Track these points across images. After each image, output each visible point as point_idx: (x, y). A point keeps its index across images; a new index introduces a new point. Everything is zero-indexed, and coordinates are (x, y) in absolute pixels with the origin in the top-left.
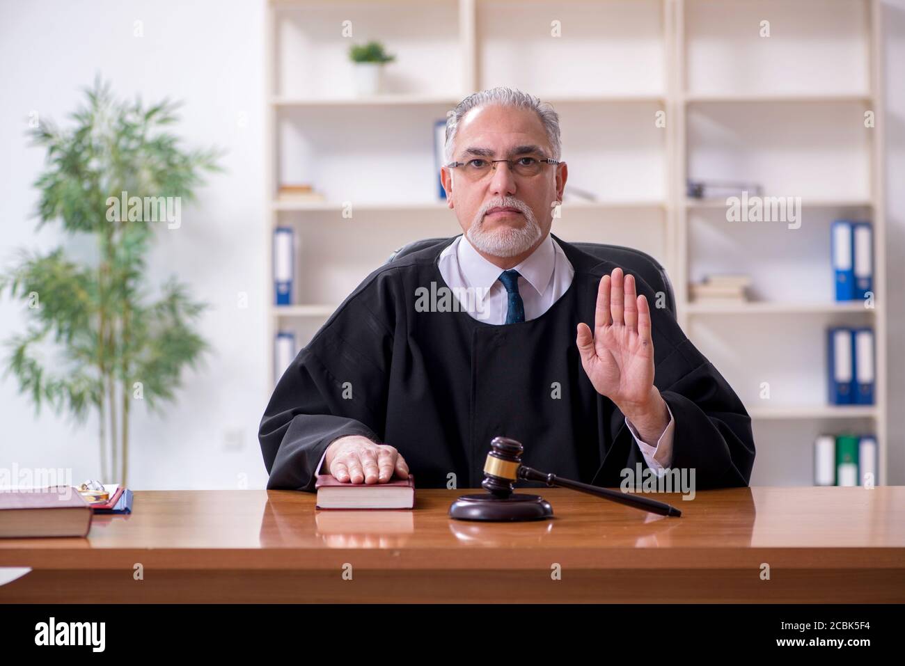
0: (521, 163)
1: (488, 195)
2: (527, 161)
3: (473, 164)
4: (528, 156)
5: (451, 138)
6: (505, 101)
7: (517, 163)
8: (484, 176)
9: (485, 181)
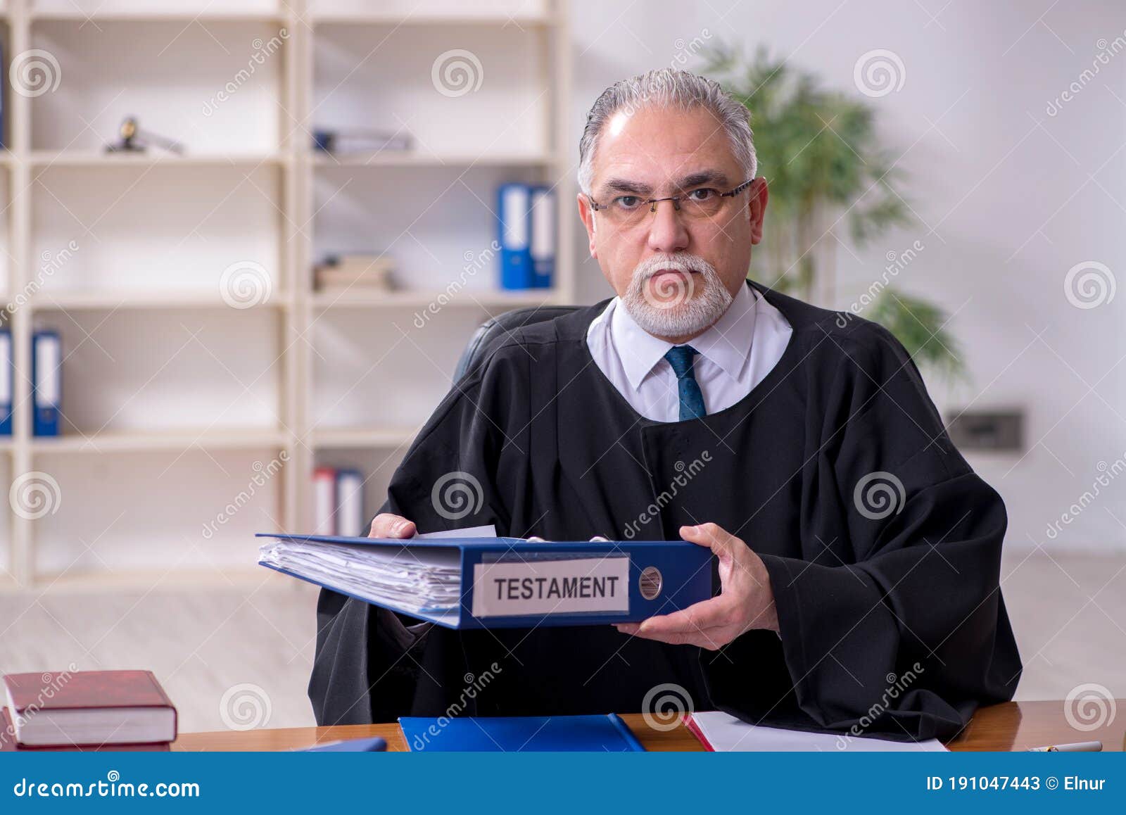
0: (693, 197)
1: (647, 250)
2: (703, 193)
3: (621, 202)
4: (704, 186)
5: (588, 160)
6: (662, 98)
7: (685, 198)
8: (638, 221)
9: (641, 229)
